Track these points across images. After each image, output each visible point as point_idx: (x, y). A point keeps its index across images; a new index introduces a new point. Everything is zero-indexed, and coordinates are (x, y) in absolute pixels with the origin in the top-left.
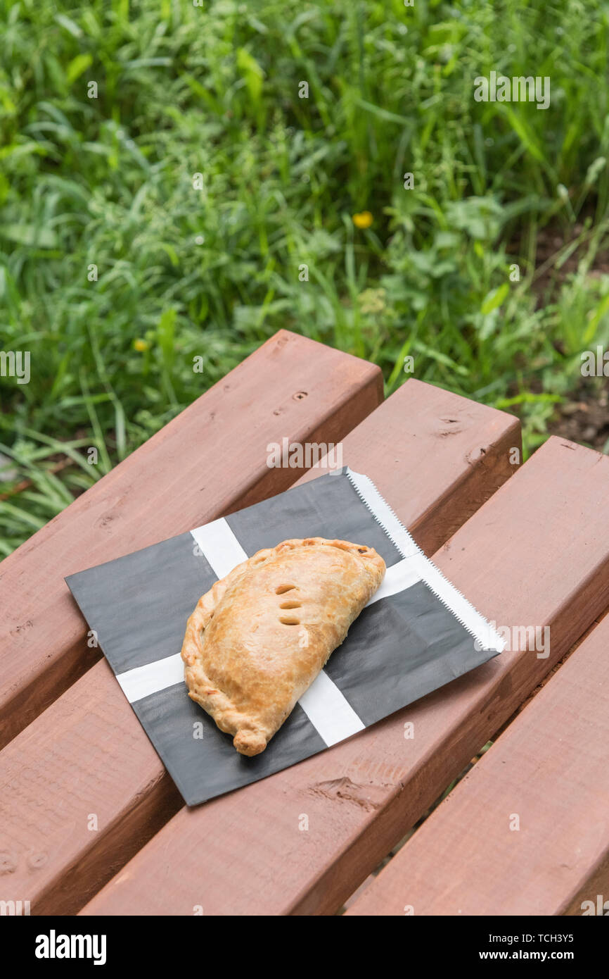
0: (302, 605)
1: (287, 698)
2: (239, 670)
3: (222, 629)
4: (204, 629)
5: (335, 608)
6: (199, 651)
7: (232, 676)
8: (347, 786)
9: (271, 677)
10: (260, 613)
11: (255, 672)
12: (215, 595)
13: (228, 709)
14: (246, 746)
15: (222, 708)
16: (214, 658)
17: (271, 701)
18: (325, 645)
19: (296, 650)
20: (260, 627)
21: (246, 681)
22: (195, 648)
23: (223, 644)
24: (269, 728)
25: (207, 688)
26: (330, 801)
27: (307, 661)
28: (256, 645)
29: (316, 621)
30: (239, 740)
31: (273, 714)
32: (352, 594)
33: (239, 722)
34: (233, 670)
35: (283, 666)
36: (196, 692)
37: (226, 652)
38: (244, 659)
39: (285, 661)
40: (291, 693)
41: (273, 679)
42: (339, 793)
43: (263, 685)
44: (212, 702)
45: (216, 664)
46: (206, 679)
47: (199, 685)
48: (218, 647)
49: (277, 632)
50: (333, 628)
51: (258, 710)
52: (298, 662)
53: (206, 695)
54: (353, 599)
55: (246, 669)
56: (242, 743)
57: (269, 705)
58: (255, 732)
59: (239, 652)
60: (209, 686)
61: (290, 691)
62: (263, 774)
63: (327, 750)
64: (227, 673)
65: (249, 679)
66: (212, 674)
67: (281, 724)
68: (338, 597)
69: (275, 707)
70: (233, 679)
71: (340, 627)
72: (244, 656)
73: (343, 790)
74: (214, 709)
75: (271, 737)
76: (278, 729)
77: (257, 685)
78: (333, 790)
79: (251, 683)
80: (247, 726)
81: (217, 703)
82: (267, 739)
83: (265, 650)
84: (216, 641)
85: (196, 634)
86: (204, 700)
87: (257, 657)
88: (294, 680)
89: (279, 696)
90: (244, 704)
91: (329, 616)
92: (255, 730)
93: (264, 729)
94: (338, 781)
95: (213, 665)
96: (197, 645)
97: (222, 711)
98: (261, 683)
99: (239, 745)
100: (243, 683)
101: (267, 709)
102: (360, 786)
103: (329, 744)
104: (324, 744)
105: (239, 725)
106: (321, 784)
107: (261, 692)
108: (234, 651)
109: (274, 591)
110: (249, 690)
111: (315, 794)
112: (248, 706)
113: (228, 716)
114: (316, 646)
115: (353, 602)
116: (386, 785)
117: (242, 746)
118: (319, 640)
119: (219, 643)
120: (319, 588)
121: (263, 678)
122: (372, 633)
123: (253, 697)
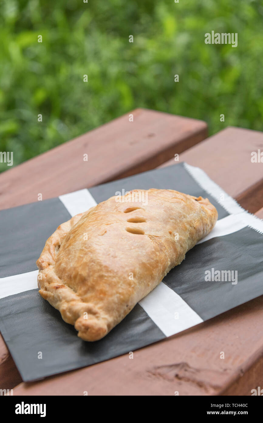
0: (147, 221)
1: (129, 291)
2: (86, 264)
3: (74, 237)
4: (59, 246)
5: (176, 229)
6: (53, 259)
7: (79, 271)
8: (186, 370)
9: (116, 271)
10: (109, 223)
11: (101, 266)
12: (72, 223)
13: (73, 300)
14: (87, 328)
15: (68, 299)
16: (64, 259)
17: (114, 291)
18: (166, 255)
19: (140, 253)
20: (108, 232)
21: (91, 273)
22: (50, 257)
23: (74, 247)
24: (110, 316)
25: (56, 284)
26: (168, 383)
27: (149, 264)
28: (103, 244)
29: (159, 234)
30: (81, 322)
31: (115, 303)
32: (191, 221)
33: (82, 308)
34: (80, 266)
35: (126, 263)
36: (46, 289)
37: (75, 252)
38: (91, 255)
39: (130, 259)
40: (133, 288)
41: (117, 273)
42: (177, 376)
43: (107, 277)
44: (59, 295)
45: (67, 263)
46: (56, 277)
47: (49, 283)
48: (69, 250)
49: (123, 237)
50: (173, 243)
51: (101, 299)
52: (141, 262)
53: (54, 290)
54: (191, 226)
55: (93, 263)
56: (84, 325)
57: (111, 295)
58: (97, 317)
59: (87, 250)
60: (57, 282)
61: (133, 286)
62: (103, 358)
63: (165, 340)
64: (75, 268)
65: (94, 272)
66: (61, 272)
67: (123, 316)
68: (179, 221)
69: (117, 297)
70: (80, 273)
71: (179, 245)
72: (91, 252)
73: (181, 374)
74: (60, 301)
75: (113, 326)
76: (120, 319)
77: (101, 277)
78: (172, 373)
79: (96, 275)
80: (90, 312)
81: (63, 295)
82: (109, 326)
83: (111, 249)
84: (68, 247)
85: (52, 247)
86: (52, 294)
87: (103, 254)
88: (137, 277)
89: (122, 288)
90: (89, 295)
91: (170, 233)
92: (97, 315)
93: (107, 316)
94: (177, 365)
95: (63, 265)
96: (51, 254)
97: (68, 302)
98: (106, 275)
99: (80, 327)
100: (89, 276)
101: (110, 299)
102: (198, 371)
103: (168, 334)
104: (163, 334)
105: (82, 311)
106: (159, 368)
107: (105, 283)
108: (83, 250)
109: (122, 211)
110: (94, 281)
111: (153, 377)
112: (92, 297)
113: (73, 305)
114: (158, 253)
115: (190, 228)
116: (225, 370)
117: (83, 328)
118: (161, 250)
119: (71, 247)
120: (162, 211)
121: (108, 271)
122: (207, 258)
123: (97, 288)
